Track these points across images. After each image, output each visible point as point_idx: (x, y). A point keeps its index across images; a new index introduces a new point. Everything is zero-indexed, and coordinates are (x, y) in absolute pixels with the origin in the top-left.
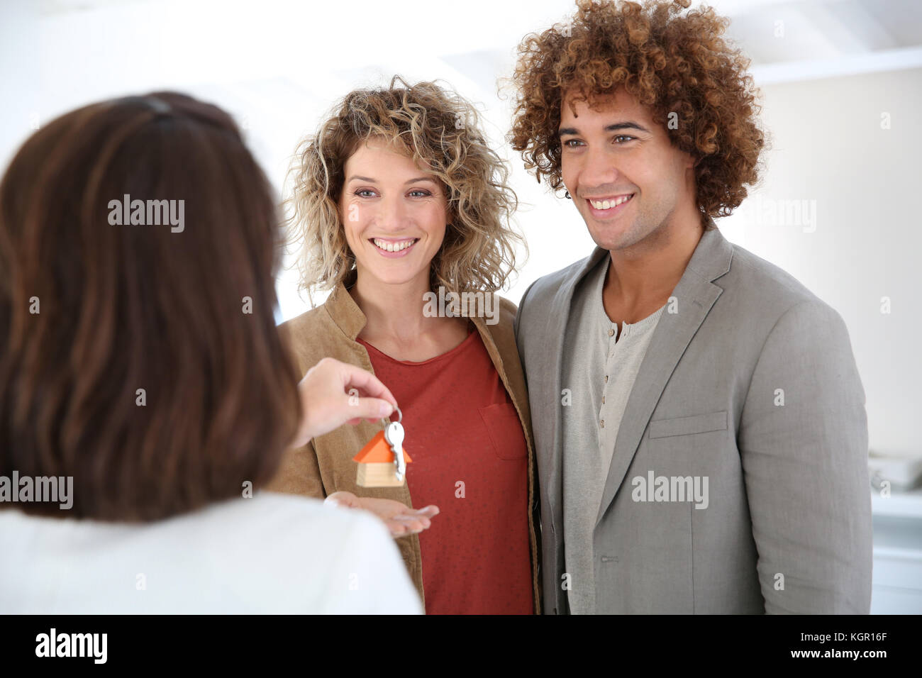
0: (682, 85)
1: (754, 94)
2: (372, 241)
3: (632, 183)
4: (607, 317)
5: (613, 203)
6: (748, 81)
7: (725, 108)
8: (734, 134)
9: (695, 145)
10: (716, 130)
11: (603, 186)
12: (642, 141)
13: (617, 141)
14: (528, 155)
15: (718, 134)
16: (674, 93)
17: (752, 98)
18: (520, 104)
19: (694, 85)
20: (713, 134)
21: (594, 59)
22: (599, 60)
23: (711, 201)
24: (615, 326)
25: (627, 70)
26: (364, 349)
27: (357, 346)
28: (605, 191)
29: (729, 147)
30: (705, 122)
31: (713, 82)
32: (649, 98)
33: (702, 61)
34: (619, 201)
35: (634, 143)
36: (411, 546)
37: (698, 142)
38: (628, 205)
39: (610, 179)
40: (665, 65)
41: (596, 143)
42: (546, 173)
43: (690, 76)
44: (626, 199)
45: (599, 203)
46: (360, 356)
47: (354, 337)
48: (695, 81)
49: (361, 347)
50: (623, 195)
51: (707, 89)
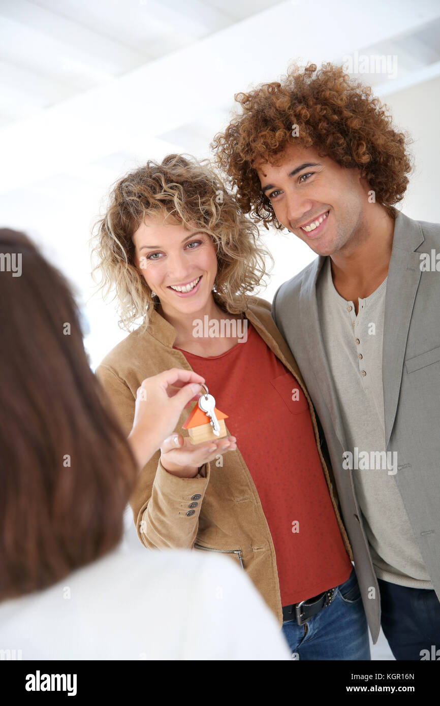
0: (328, 124)
1: (384, 109)
2: (170, 287)
3: (324, 204)
4: (343, 299)
5: (317, 223)
6: (376, 102)
7: (365, 127)
8: (378, 143)
9: (354, 160)
10: (365, 145)
11: (305, 214)
12: (319, 173)
13: (302, 180)
14: (253, 214)
15: (367, 147)
16: (325, 131)
17: (383, 113)
18: (232, 183)
19: (337, 120)
20: (364, 149)
21: (260, 132)
22: (264, 131)
23: (384, 194)
24: (351, 304)
25: (284, 130)
26: (180, 353)
27: (175, 352)
28: (309, 216)
29: (379, 153)
30: (356, 142)
31: (349, 113)
32: (307, 142)
33: (336, 102)
34: (321, 220)
35: (313, 177)
36: (250, 489)
37: (355, 157)
38: (328, 220)
39: (308, 208)
40: (309, 116)
41: (288, 187)
42: (270, 221)
43: (331, 115)
44: (325, 217)
45: (308, 227)
46: (179, 358)
47: (171, 346)
48: (336, 117)
49: (178, 352)
50: (322, 215)
51: (347, 119)
